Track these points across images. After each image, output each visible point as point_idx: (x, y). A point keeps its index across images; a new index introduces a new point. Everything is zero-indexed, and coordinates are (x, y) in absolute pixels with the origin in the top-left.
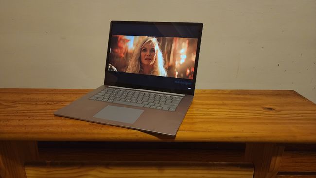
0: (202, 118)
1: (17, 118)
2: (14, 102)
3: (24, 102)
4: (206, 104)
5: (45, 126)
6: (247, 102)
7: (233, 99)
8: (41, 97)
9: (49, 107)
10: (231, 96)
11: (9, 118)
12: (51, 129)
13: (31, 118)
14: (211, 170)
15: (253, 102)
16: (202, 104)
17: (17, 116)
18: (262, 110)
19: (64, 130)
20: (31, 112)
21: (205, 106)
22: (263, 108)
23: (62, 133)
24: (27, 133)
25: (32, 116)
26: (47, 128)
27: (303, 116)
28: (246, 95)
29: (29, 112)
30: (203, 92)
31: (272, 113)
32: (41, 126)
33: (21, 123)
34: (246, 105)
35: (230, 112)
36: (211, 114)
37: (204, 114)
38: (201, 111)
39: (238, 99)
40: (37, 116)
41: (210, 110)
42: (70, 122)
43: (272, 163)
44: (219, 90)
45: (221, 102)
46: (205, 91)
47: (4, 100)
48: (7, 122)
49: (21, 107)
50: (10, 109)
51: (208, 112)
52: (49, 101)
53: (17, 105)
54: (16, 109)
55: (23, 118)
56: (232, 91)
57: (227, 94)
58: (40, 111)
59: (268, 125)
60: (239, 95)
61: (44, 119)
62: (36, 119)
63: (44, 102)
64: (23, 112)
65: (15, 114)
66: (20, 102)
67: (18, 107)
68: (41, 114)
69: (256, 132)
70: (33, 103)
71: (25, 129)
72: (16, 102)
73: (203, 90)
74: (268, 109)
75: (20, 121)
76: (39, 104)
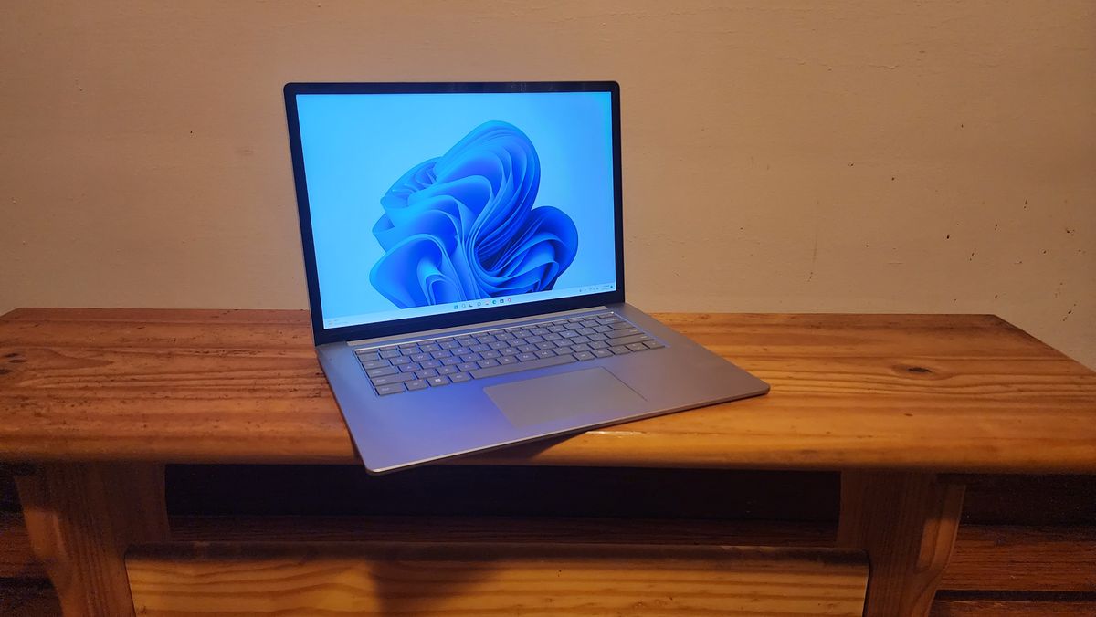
1: (112, 394)
2: (97, 349)
3: (129, 350)
5: (207, 417)
6: (842, 350)
7: (797, 340)
8: (184, 334)
9: (209, 363)
10: (792, 331)
11: (89, 394)
12: (225, 427)
13: (160, 394)
14: (729, 570)
15: (861, 349)
17: (114, 388)
18: (891, 372)
19: (266, 429)
20: (157, 376)
22: (894, 368)
23: (261, 438)
24: (150, 439)
25: (163, 388)
26: (215, 424)
27: (1021, 391)
28: (840, 328)
29: (149, 377)
30: (701, 321)
31: (922, 381)
32: (193, 418)
33: (129, 408)
34: (838, 359)
35: (790, 378)
39: (815, 341)
40: (175, 389)
43: (926, 542)
44: (752, 315)
45: (759, 349)
46: (706, 317)
47: (66, 345)
48: (85, 407)
49: (120, 365)
50: (87, 370)
52: (208, 346)
53: (109, 358)
54: (105, 370)
55: (133, 394)
56: (794, 317)
57: (777, 325)
58: (184, 376)
59: (908, 415)
60: (818, 328)
61: (201, 399)
62: (176, 398)
63: (194, 350)
64: (128, 377)
65: (106, 384)
66: (118, 350)
67: (112, 363)
68: (187, 383)
69: (870, 437)
70: (160, 352)
71: (145, 426)
72: (105, 350)
73: (700, 314)
74: (910, 370)
75: (124, 402)
76: (179, 355)
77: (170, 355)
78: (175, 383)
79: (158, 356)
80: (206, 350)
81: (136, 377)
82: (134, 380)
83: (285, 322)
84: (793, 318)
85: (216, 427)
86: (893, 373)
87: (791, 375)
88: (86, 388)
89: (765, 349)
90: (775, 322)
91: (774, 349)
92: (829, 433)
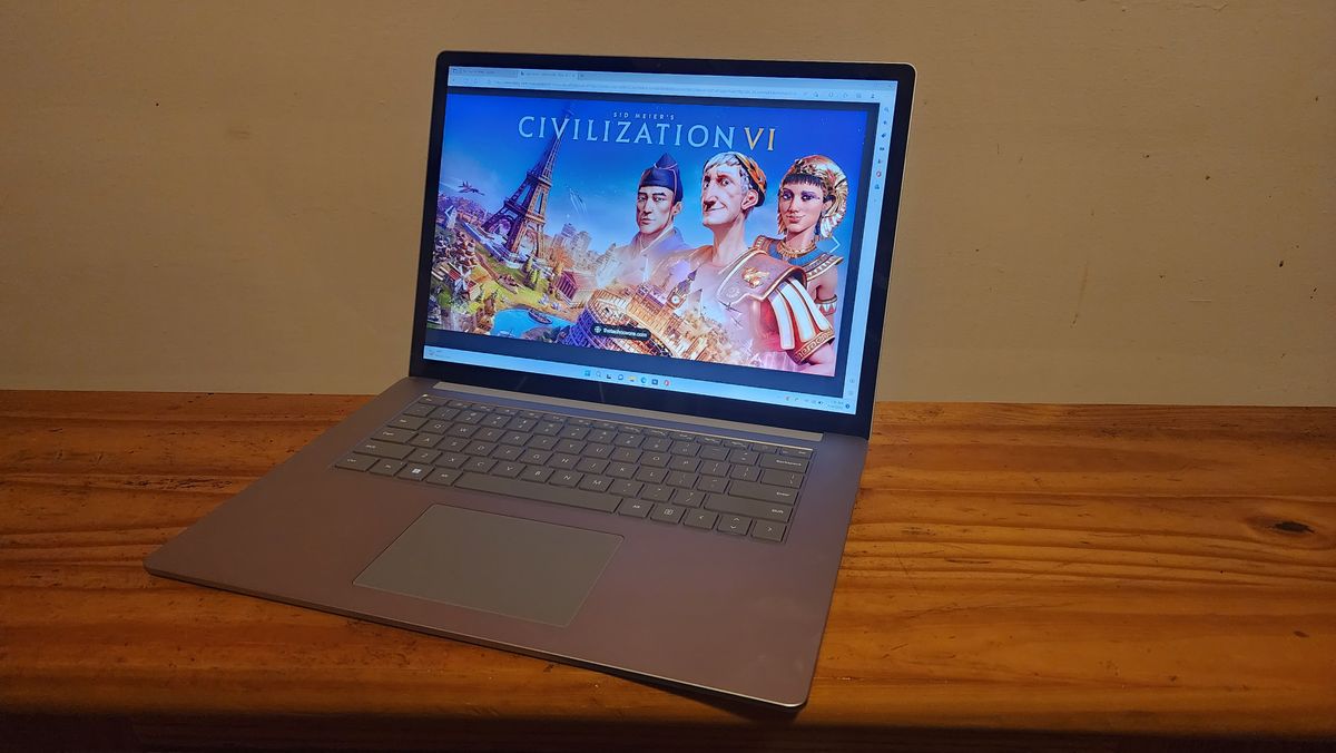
0: (942, 589)
3: (24, 477)
4: (954, 493)
6: (1160, 483)
7: (1083, 463)
8: (116, 443)
9: (145, 507)
10: (1073, 441)
13: (47, 577)
15: (1190, 481)
16: (935, 494)
18: (1248, 531)
20: (54, 537)
21: (945, 509)
22: (1255, 521)
25: (54, 564)
28: (1148, 435)
29: (39, 537)
30: (929, 420)
31: (1299, 550)
34: (1158, 502)
35: (1087, 545)
36: (985, 559)
37: (950, 559)
38: (930, 538)
39: (1113, 461)
41: (977, 532)
44: (1007, 407)
45: (1026, 480)
46: (935, 410)
52: (149, 468)
56: (1073, 411)
57: (1048, 428)
58: (97, 536)
59: (1299, 634)
60: (1113, 434)
61: (112, 590)
62: (71, 589)
63: (125, 478)
64: (8, 538)
68: (99, 552)
69: (1246, 688)
73: (924, 404)
74: (1278, 526)
76: (98, 489)
77: (86, 489)
78: (77, 552)
79: (66, 490)
80: (143, 478)
81: (18, 538)
82: (14, 545)
84: (1071, 413)
85: (120, 660)
86: (1253, 534)
87: (1085, 536)
89: (1036, 480)
90: (1042, 421)
91: (1054, 480)
92: (1174, 678)
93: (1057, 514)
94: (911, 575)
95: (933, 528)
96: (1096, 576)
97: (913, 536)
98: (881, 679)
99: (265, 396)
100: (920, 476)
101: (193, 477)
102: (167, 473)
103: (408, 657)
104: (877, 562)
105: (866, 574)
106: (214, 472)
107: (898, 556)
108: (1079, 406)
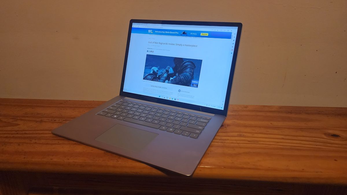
0: (247, 148)
1: (16, 140)
2: (15, 118)
3: (27, 119)
4: (251, 126)
5: (49, 154)
8: (48, 111)
10: (280, 114)
11: (7, 140)
12: (55, 159)
13: (34, 141)
15: (310, 124)
16: (246, 126)
17: (17, 137)
20: (34, 132)
21: (248, 130)
22: (325, 134)
25: (35, 138)
26: (51, 157)
28: (300, 113)
29: (31, 132)
30: (245, 109)
31: (337, 141)
32: (43, 154)
33: (20, 148)
34: (301, 129)
35: (283, 139)
36: (258, 141)
37: (249, 141)
38: (244, 136)
39: (290, 119)
40: (40, 139)
41: (256, 135)
42: (79, 149)
44: (264, 106)
45: (269, 123)
46: (246, 107)
47: (5, 115)
48: (4, 147)
49: (22, 126)
50: (9, 128)
51: (254, 139)
52: (56, 117)
53: (19, 122)
54: (16, 128)
55: (24, 141)
56: (281, 107)
57: (274, 111)
58: (45, 132)
59: (335, 160)
60: (291, 113)
61: (49, 144)
62: (39, 143)
63: (50, 119)
64: (24, 132)
65: (14, 135)
66: (23, 118)
67: (20, 125)
69: (321, 172)
70: (38, 120)
71: (24, 158)
72: (18, 118)
74: (332, 135)
75: (19, 145)
76: (44, 121)
77: (41, 121)
78: (40, 135)
79: (37, 122)
80: (55, 119)
81: (26, 132)
82: (25, 134)
83: (87, 106)
84: (280, 108)
86: (325, 137)
87: (283, 137)
88: (6, 137)
89: (271, 123)
91: (275, 124)
92: (303, 170)
93: (276, 131)
94: (239, 145)
95: (245, 134)
96: (285, 146)
97: (240, 136)
98: (231, 168)
99: (83, 101)
100: (242, 122)
101: (67, 119)
102: (60, 118)
103: (119, 160)
104: (231, 141)
105: (228, 144)
106: (71, 118)
107: (236, 140)
108: (283, 106)
